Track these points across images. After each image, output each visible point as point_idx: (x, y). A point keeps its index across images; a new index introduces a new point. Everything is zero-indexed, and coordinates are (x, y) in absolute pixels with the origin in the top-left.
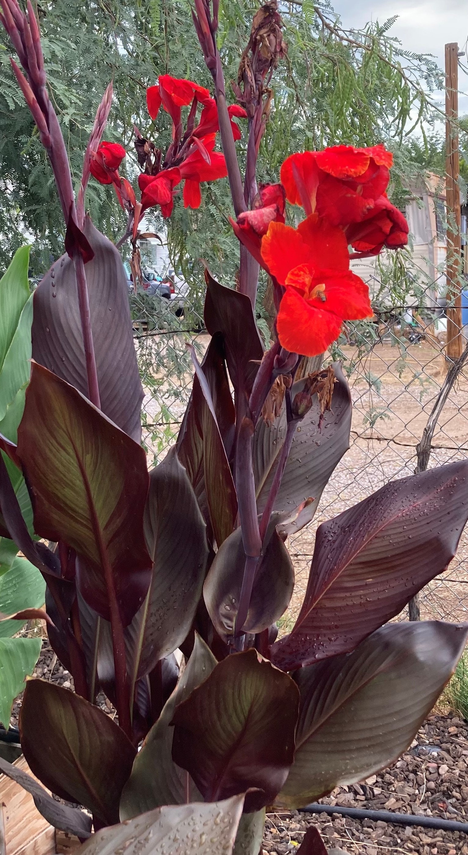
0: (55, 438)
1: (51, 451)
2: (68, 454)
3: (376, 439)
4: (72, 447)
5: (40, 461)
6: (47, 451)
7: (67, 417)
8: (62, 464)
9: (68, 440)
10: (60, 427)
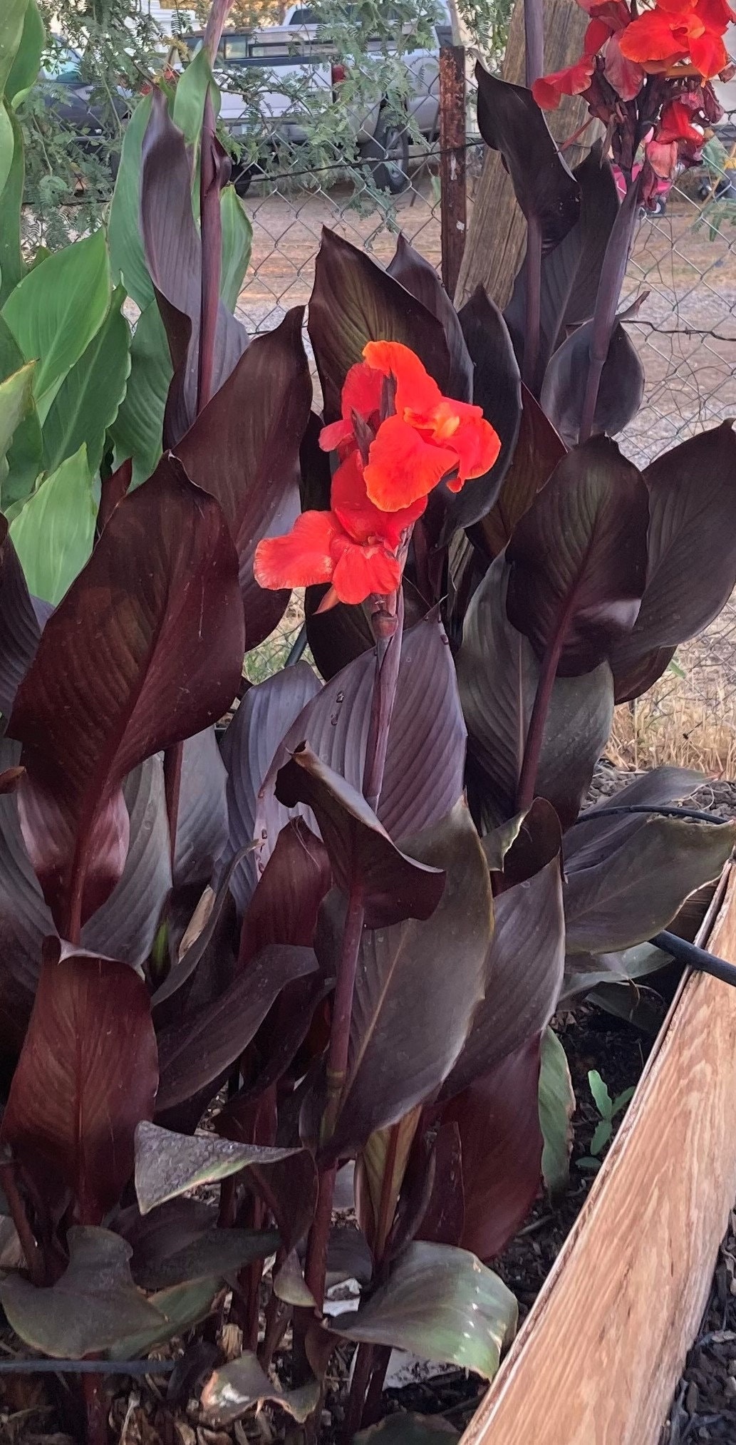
0: (345, 311)
1: (343, 328)
2: (361, 330)
3: (684, 332)
4: (364, 323)
5: (332, 340)
6: (340, 328)
7: (358, 285)
8: (354, 342)
9: (361, 315)
10: (351, 299)
